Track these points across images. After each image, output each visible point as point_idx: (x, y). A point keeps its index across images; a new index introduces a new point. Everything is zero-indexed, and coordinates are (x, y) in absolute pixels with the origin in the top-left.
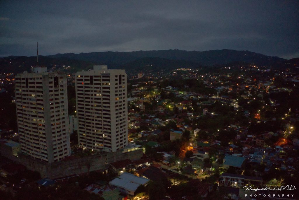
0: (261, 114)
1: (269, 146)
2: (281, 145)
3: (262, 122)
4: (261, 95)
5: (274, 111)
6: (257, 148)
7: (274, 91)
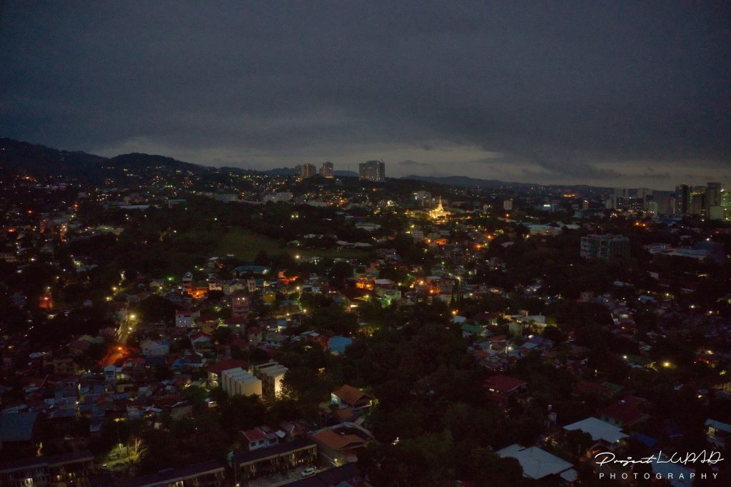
0: (54, 297)
1: (87, 371)
2: (114, 362)
3: (60, 316)
4: (48, 249)
5: (84, 283)
6: (58, 382)
7: (78, 235)
